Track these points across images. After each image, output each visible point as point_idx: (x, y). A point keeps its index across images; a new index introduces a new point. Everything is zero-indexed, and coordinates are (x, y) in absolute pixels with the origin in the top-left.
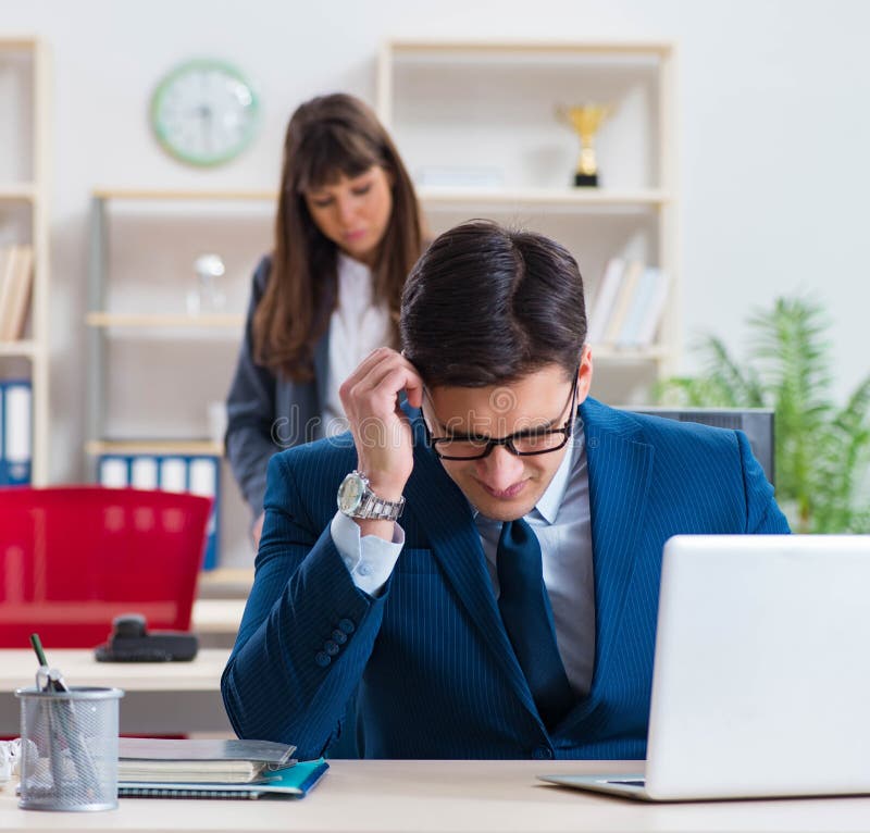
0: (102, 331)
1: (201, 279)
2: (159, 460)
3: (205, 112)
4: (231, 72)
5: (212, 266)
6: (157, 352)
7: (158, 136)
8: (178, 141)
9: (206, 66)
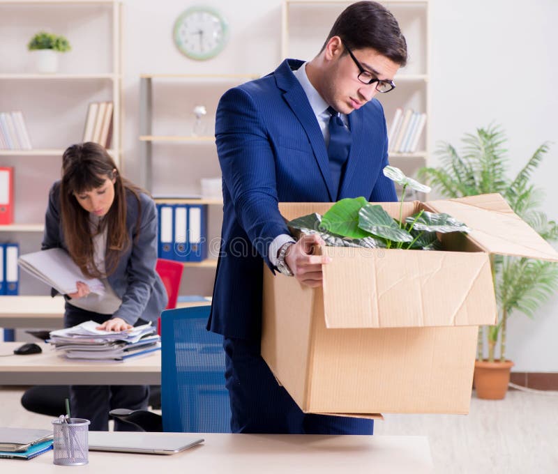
0: (149, 143)
1: (198, 117)
2: (174, 207)
3: (201, 33)
4: (213, 13)
5: (202, 110)
6: (177, 150)
7: (178, 45)
8: (187, 47)
9: (202, 10)
